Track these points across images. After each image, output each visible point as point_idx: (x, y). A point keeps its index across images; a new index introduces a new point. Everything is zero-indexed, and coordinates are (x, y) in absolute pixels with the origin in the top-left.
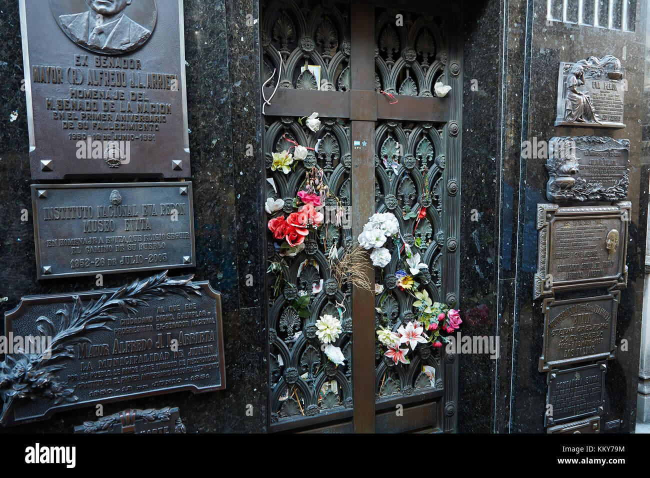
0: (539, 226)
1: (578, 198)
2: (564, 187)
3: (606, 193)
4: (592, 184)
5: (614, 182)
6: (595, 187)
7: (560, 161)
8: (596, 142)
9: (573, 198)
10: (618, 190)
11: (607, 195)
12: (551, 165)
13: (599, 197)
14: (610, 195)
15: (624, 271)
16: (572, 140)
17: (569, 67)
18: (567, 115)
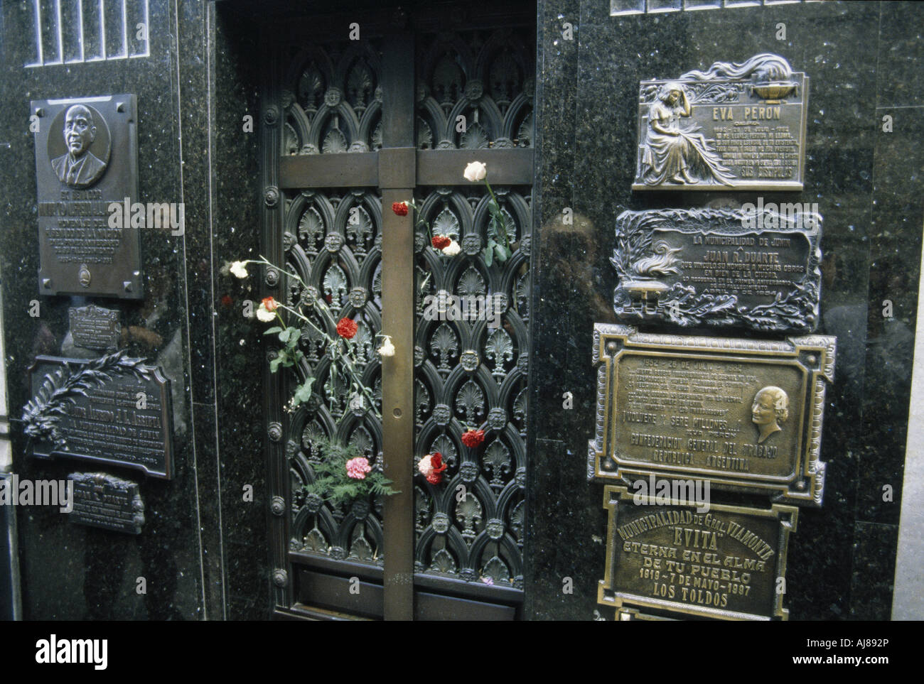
0: (594, 361)
1: (674, 319)
3: (750, 315)
4: (711, 297)
5: (774, 296)
6: (719, 303)
7: (633, 253)
8: (723, 219)
9: (666, 320)
10: (783, 311)
11: (752, 319)
12: (616, 259)
13: (730, 321)
14: (759, 320)
15: (809, 472)
16: (662, 217)
17: (655, 89)
18: (643, 173)
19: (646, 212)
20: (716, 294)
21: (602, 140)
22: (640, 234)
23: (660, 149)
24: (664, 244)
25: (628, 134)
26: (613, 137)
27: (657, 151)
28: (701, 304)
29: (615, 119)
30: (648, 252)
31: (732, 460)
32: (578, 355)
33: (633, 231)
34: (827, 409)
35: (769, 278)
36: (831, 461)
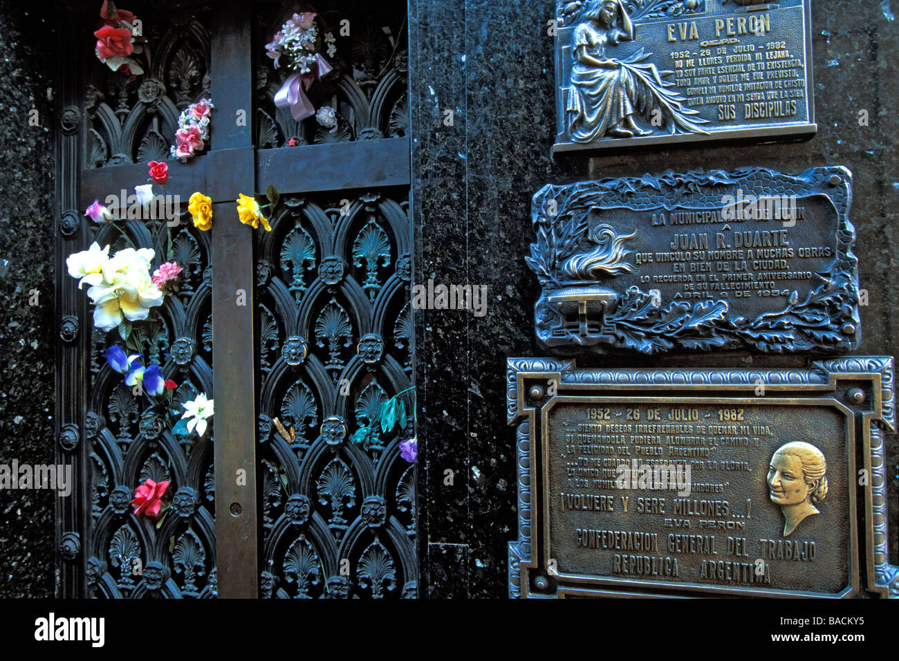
0: (511, 417)
1: (630, 343)
2: (571, 314)
3: (751, 329)
4: (686, 305)
5: (786, 297)
6: (699, 314)
7: (561, 246)
8: (694, 184)
9: (619, 345)
10: (804, 320)
11: (755, 336)
12: (536, 259)
14: (766, 335)
16: (602, 189)
17: (580, 6)
18: (570, 125)
19: (577, 184)
20: (694, 300)
21: (505, 87)
22: (570, 217)
23: (592, 87)
24: (607, 229)
25: (543, 76)
26: (521, 82)
27: (587, 92)
28: (672, 317)
29: (523, 57)
31: (742, 567)
32: (485, 409)
33: (558, 213)
35: (778, 270)
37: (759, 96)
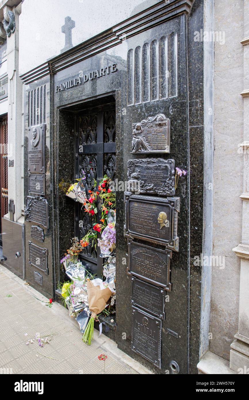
4: (148, 184)
5: (162, 184)
6: (150, 186)
7: (131, 171)
8: (150, 161)
10: (164, 189)
11: (157, 191)
13: (152, 192)
14: (159, 191)
15: (173, 240)
16: (137, 161)
17: (135, 126)
18: (132, 149)
19: (134, 160)
20: (149, 183)
22: (132, 166)
24: (137, 169)
28: (145, 186)
30: (134, 171)
31: (155, 234)
33: (130, 165)
34: (179, 220)
35: (161, 179)
36: (180, 237)
37: (160, 145)
